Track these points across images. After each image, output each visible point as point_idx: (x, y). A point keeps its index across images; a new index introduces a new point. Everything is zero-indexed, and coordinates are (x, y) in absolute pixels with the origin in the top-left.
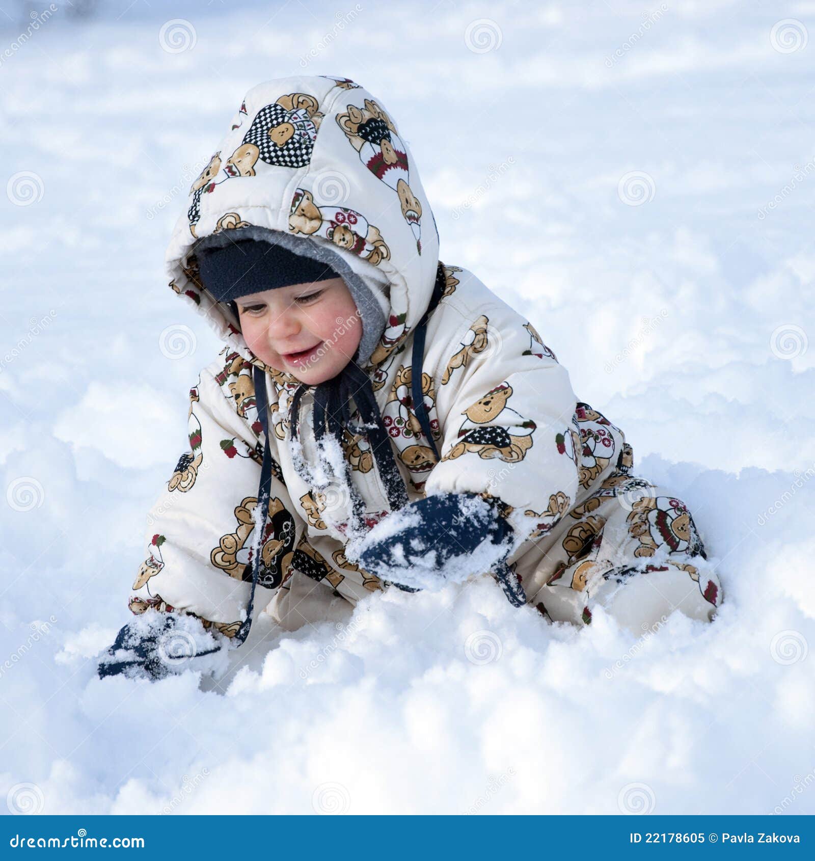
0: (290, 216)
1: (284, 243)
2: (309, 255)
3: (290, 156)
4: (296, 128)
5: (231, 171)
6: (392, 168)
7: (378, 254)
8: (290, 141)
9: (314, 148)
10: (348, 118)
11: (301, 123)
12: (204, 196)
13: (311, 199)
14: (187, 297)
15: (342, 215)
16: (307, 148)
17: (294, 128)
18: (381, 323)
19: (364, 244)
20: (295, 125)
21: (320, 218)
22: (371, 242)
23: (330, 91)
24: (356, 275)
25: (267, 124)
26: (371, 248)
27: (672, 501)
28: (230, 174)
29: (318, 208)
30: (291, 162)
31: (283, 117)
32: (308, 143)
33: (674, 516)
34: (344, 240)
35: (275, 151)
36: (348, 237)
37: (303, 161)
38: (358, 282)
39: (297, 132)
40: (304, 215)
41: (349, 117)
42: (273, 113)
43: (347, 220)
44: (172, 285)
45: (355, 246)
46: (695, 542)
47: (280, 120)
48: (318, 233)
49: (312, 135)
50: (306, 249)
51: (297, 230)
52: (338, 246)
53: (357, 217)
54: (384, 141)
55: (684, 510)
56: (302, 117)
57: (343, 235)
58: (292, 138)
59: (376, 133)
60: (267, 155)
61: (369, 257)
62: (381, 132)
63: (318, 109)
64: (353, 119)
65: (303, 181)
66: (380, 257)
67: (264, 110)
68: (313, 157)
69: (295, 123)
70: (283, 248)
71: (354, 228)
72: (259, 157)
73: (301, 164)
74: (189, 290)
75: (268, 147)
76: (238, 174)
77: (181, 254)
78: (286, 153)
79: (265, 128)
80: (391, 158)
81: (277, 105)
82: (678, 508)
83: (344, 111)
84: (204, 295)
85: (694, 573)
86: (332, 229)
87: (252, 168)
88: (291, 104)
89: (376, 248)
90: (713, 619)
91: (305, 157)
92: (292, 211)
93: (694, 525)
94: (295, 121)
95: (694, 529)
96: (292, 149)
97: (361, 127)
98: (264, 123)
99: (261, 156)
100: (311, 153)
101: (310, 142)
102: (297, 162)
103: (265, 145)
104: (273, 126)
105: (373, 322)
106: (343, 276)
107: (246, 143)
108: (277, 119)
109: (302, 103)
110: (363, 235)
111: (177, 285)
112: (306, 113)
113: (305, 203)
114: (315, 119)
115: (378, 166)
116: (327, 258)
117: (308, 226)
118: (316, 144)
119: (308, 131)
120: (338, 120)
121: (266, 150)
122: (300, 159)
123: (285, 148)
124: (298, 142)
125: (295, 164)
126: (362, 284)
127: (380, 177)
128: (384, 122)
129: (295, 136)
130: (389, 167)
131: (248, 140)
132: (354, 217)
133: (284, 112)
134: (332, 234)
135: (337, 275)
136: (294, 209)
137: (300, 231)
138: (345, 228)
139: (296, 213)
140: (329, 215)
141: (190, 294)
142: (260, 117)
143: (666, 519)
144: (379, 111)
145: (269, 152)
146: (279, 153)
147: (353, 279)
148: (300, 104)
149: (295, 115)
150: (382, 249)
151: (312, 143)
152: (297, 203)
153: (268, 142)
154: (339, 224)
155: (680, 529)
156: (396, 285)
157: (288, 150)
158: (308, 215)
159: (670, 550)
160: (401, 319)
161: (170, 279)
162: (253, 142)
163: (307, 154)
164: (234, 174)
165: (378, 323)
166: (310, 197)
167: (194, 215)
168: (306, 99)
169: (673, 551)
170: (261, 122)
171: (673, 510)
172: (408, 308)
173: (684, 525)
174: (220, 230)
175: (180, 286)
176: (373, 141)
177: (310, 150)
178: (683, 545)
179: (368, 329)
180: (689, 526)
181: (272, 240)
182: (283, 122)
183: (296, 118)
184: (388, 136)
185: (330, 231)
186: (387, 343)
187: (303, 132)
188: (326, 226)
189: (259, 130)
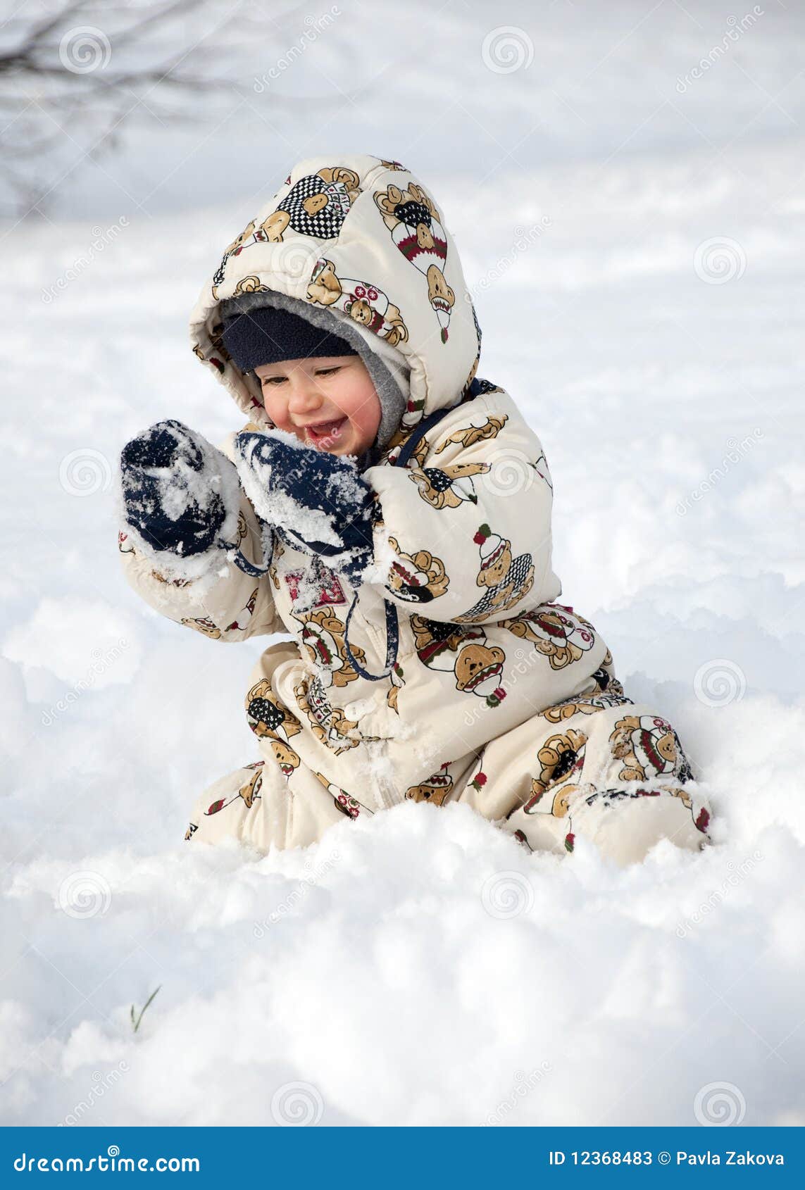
0: (309, 285)
1: (302, 313)
2: (326, 328)
3: (319, 226)
4: (330, 199)
5: (260, 237)
6: (426, 252)
7: (396, 335)
8: (322, 211)
9: (345, 221)
10: (386, 197)
11: (336, 195)
12: (231, 259)
13: (333, 269)
14: (211, 365)
15: (363, 289)
16: (338, 220)
17: (328, 199)
18: (400, 407)
19: (383, 322)
20: (329, 197)
21: (339, 291)
22: (390, 320)
23: (374, 169)
24: (375, 354)
25: (304, 193)
26: (390, 327)
27: (656, 719)
28: (258, 239)
29: (338, 279)
30: (320, 232)
31: (320, 188)
32: (339, 215)
33: (659, 736)
34: (361, 315)
35: (305, 220)
36: (366, 313)
37: (332, 232)
38: (377, 362)
39: (331, 203)
40: (324, 285)
41: (388, 196)
42: (311, 184)
43: (366, 296)
44: (197, 351)
45: (373, 322)
46: (682, 763)
47: (317, 190)
48: (336, 305)
49: (345, 208)
50: (323, 321)
51: (314, 299)
52: (355, 321)
53: (378, 294)
54: (421, 225)
55: (668, 729)
56: (338, 190)
57: (361, 310)
58: (324, 208)
59: (414, 216)
60: (297, 223)
61: (386, 337)
62: (421, 216)
63: (358, 185)
64: (391, 198)
65: (329, 252)
66: (399, 337)
67: (303, 180)
68: (342, 230)
69: (330, 195)
70: (302, 319)
71: (373, 304)
72: (288, 224)
73: (330, 235)
74: (214, 357)
75: (299, 215)
76: (266, 239)
77: (204, 317)
78: (316, 222)
79: (301, 197)
80: (426, 242)
81: (317, 177)
82: (663, 728)
83: (384, 189)
84: (229, 365)
85: (688, 799)
86: (350, 303)
87: (281, 234)
88: (331, 176)
89: (395, 328)
90: (703, 848)
91: (335, 229)
92: (312, 280)
93: (679, 745)
94: (331, 192)
95: (679, 749)
96: (322, 219)
97: (399, 208)
98: (301, 193)
99: (291, 223)
100: (341, 225)
101: (341, 214)
102: (326, 233)
103: (297, 213)
104: (309, 196)
105: (390, 405)
106: (360, 354)
107: (280, 210)
108: (313, 189)
109: (342, 177)
110: (381, 312)
111: (202, 351)
112: (344, 187)
113: (326, 273)
114: (352, 193)
115: (410, 248)
116: (344, 333)
117: (326, 297)
118: (347, 217)
119: (342, 204)
120: (375, 198)
121: (296, 218)
122: (329, 230)
123: (315, 217)
124: (330, 213)
125: (324, 235)
126: (381, 365)
127: (410, 259)
128: (426, 207)
129: (328, 207)
130: (423, 251)
131: (281, 208)
132: (375, 293)
133: (324, 183)
134: (350, 307)
135: (355, 353)
136: (314, 278)
137: (317, 301)
138: (365, 303)
139: (316, 282)
140: (349, 288)
141: (215, 362)
142: (298, 187)
143: (651, 738)
144: (423, 196)
145: (299, 220)
146: (309, 222)
147: (371, 359)
148: (340, 178)
149: (332, 188)
150: (400, 329)
151: (344, 215)
152: (318, 272)
153: (300, 211)
154: (358, 298)
155: (665, 749)
156: (415, 369)
157: (319, 219)
158: (328, 285)
159: (657, 772)
160: (419, 405)
161: (194, 343)
162: (285, 210)
163: (337, 226)
164: (262, 239)
165: (398, 406)
166: (332, 268)
167: (219, 277)
168: (348, 174)
169: (659, 773)
170: (298, 191)
171: (658, 730)
172: (427, 395)
173: (669, 745)
174: (240, 293)
175: (204, 352)
176: (410, 223)
177: (340, 223)
178: (669, 766)
179: (385, 412)
180: (674, 747)
181: (291, 309)
182: (319, 192)
183: (332, 190)
184: (429, 221)
185: (348, 305)
186: (403, 428)
187: (336, 204)
188: (345, 298)
189: (295, 199)
